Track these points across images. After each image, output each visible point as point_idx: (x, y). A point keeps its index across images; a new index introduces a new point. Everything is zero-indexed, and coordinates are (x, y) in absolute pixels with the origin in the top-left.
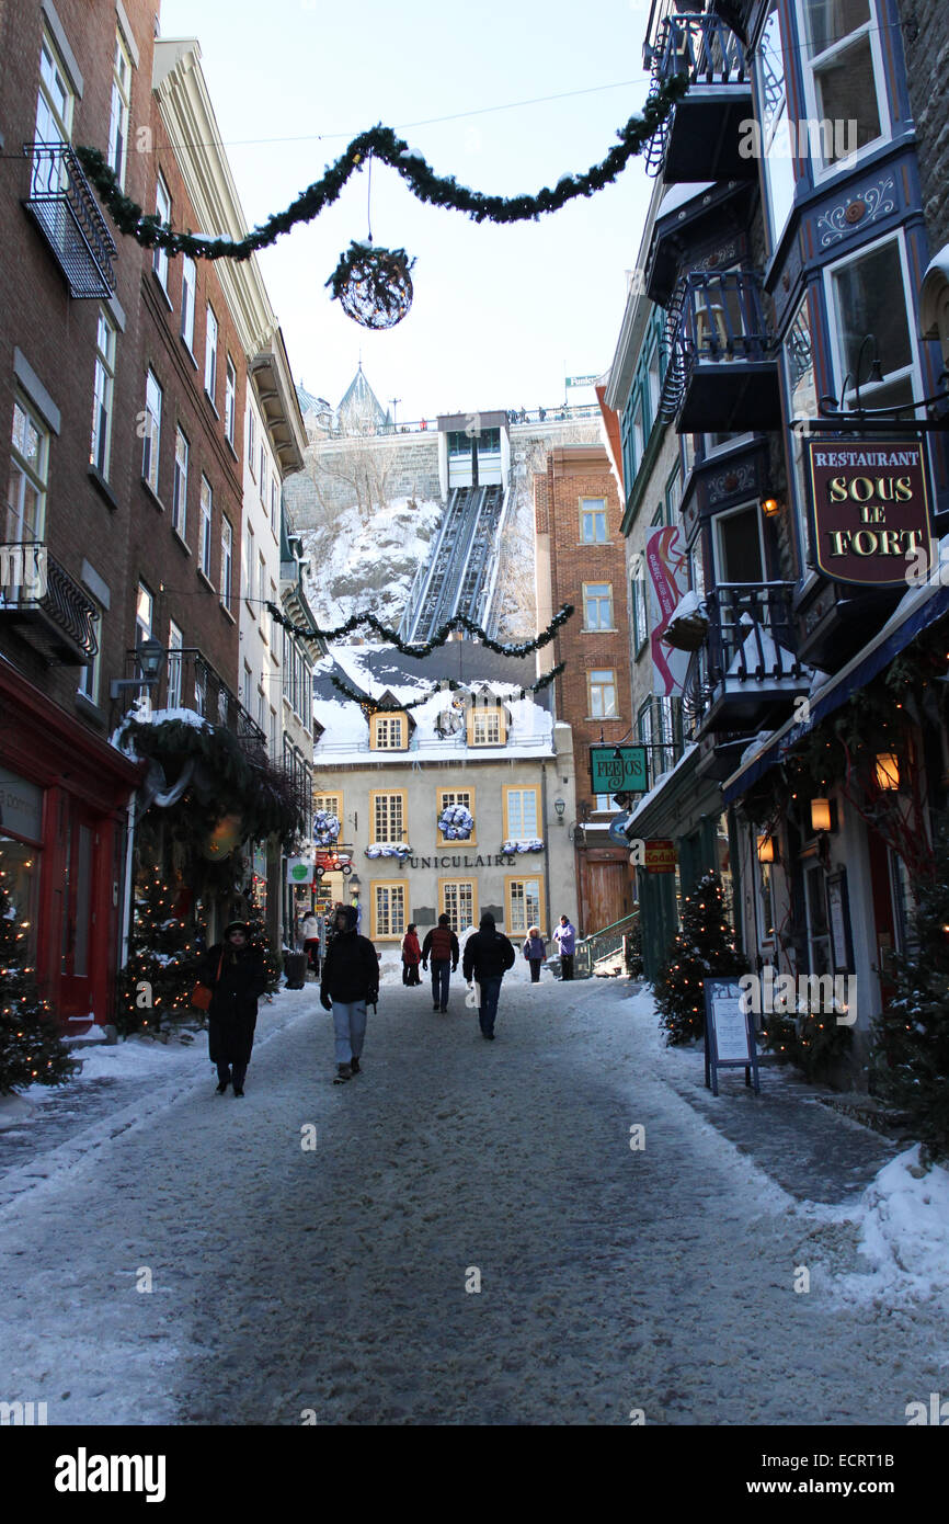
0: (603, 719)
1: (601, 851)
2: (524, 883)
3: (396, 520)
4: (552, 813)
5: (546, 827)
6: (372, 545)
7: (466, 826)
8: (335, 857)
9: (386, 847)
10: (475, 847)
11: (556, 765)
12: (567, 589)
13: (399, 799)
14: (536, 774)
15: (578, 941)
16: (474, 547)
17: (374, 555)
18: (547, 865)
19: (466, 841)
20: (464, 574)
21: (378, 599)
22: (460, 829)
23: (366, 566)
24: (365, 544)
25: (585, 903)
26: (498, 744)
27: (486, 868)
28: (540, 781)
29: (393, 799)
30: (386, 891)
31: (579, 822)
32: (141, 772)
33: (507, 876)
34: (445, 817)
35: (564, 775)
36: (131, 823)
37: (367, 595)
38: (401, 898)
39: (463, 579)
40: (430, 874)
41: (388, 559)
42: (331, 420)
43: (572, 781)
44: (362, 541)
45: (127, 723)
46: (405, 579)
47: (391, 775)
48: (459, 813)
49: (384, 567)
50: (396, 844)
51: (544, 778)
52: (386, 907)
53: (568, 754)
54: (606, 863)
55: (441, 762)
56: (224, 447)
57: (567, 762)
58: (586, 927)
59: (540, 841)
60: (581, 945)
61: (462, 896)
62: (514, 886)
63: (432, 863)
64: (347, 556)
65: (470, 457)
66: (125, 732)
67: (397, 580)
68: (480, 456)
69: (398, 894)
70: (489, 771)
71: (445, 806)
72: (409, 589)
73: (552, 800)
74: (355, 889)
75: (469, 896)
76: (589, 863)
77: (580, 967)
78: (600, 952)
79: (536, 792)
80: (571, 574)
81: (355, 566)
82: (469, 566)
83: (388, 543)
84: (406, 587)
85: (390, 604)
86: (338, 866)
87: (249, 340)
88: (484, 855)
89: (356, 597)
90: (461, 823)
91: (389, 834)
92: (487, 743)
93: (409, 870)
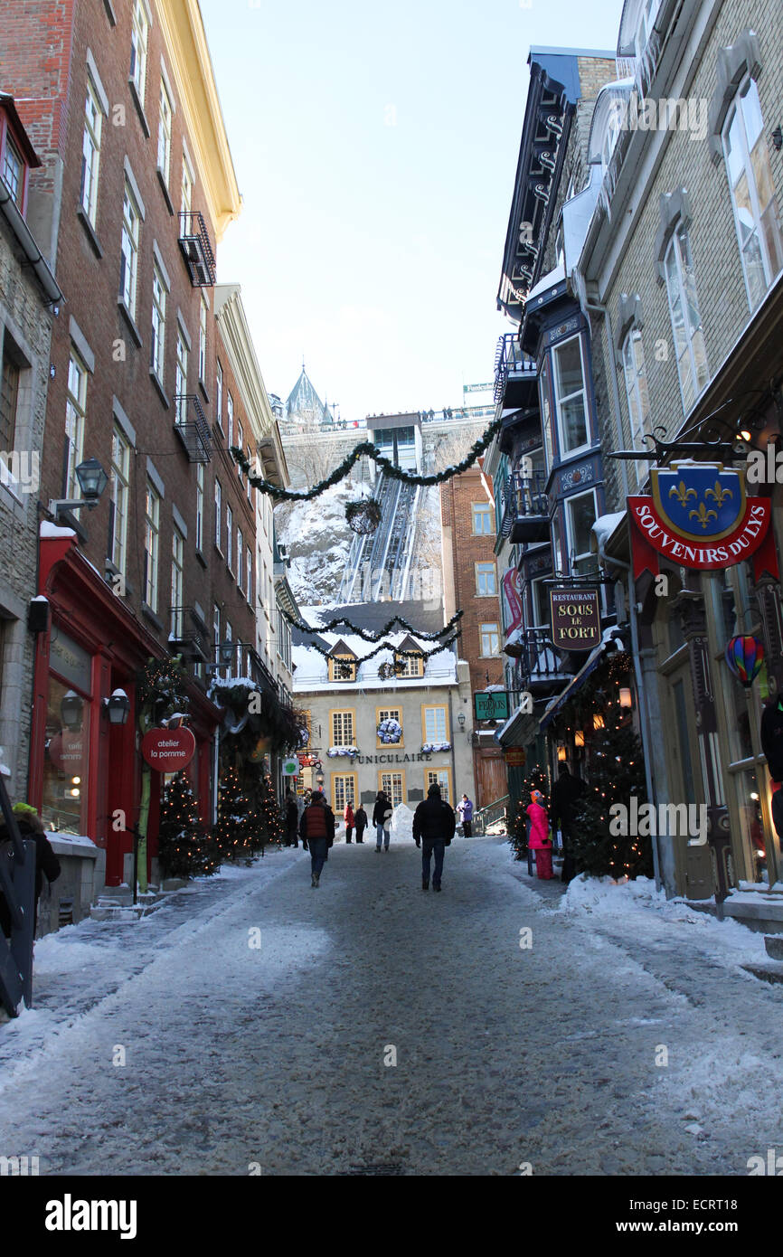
0: (490, 657)
1: (492, 749)
2: (437, 772)
3: (337, 498)
4: (456, 723)
5: (452, 733)
6: (319, 517)
7: (396, 734)
8: (310, 757)
9: (341, 749)
10: (403, 748)
11: (458, 690)
12: (464, 567)
13: (350, 715)
14: (445, 696)
15: (475, 813)
16: (396, 518)
17: (321, 526)
18: (453, 759)
19: (397, 744)
20: (389, 539)
21: (325, 559)
22: (392, 736)
23: (315, 534)
24: (313, 517)
25: (480, 785)
26: (418, 676)
27: (411, 763)
28: (448, 701)
29: (345, 716)
30: (342, 780)
31: (475, 729)
32: (223, 714)
33: (426, 768)
34: (382, 728)
35: (464, 697)
36: (217, 743)
37: (316, 556)
38: (352, 785)
39: (388, 543)
40: (372, 768)
41: (332, 528)
42: (281, 411)
43: (470, 702)
44: (311, 515)
45: (214, 687)
46: (345, 544)
47: (343, 699)
48: (391, 725)
49: (329, 534)
50: (349, 747)
51: (450, 699)
52: (342, 791)
53: (465, 683)
54: (493, 758)
55: (379, 689)
56: (247, 504)
57: (466, 688)
58: (481, 802)
59: (448, 744)
60: (477, 815)
61: (395, 783)
62: (430, 775)
63: (374, 760)
64: (301, 526)
65: (392, 448)
66: (213, 692)
67: (338, 544)
68: (399, 447)
69: (350, 782)
70: (412, 695)
71: (382, 720)
72: (348, 551)
73: (456, 714)
74: (320, 779)
75: (400, 783)
76: (483, 758)
77: (477, 830)
78: (489, 820)
79: (445, 709)
80: (467, 557)
81: (307, 534)
82: (393, 533)
83: (331, 516)
84: (346, 550)
85: (333, 563)
86: (312, 763)
87: (258, 431)
88: (409, 754)
89: (308, 558)
90: (393, 731)
91: (343, 740)
92: (410, 675)
93: (357, 765)
